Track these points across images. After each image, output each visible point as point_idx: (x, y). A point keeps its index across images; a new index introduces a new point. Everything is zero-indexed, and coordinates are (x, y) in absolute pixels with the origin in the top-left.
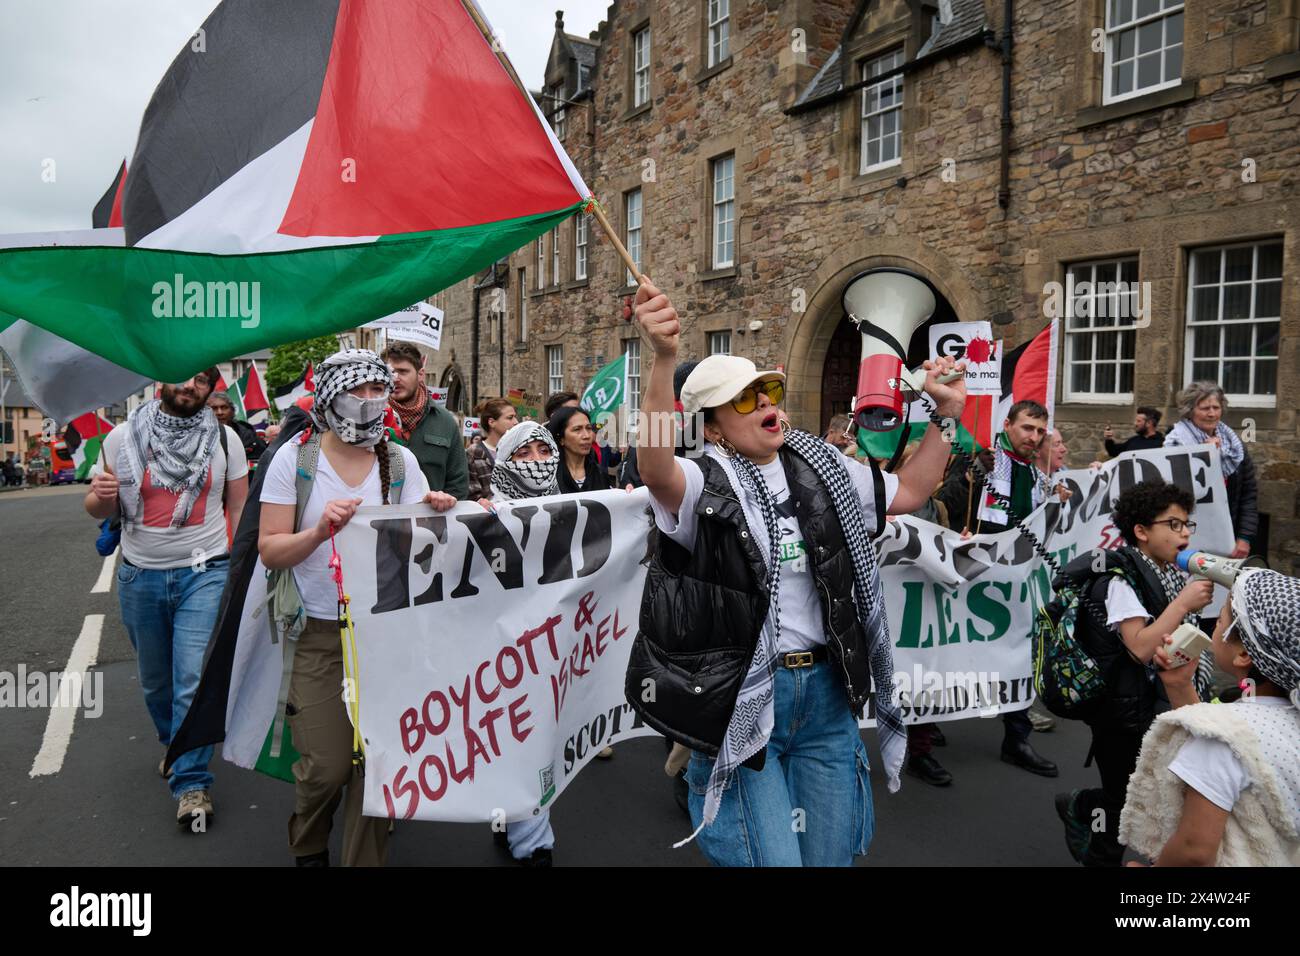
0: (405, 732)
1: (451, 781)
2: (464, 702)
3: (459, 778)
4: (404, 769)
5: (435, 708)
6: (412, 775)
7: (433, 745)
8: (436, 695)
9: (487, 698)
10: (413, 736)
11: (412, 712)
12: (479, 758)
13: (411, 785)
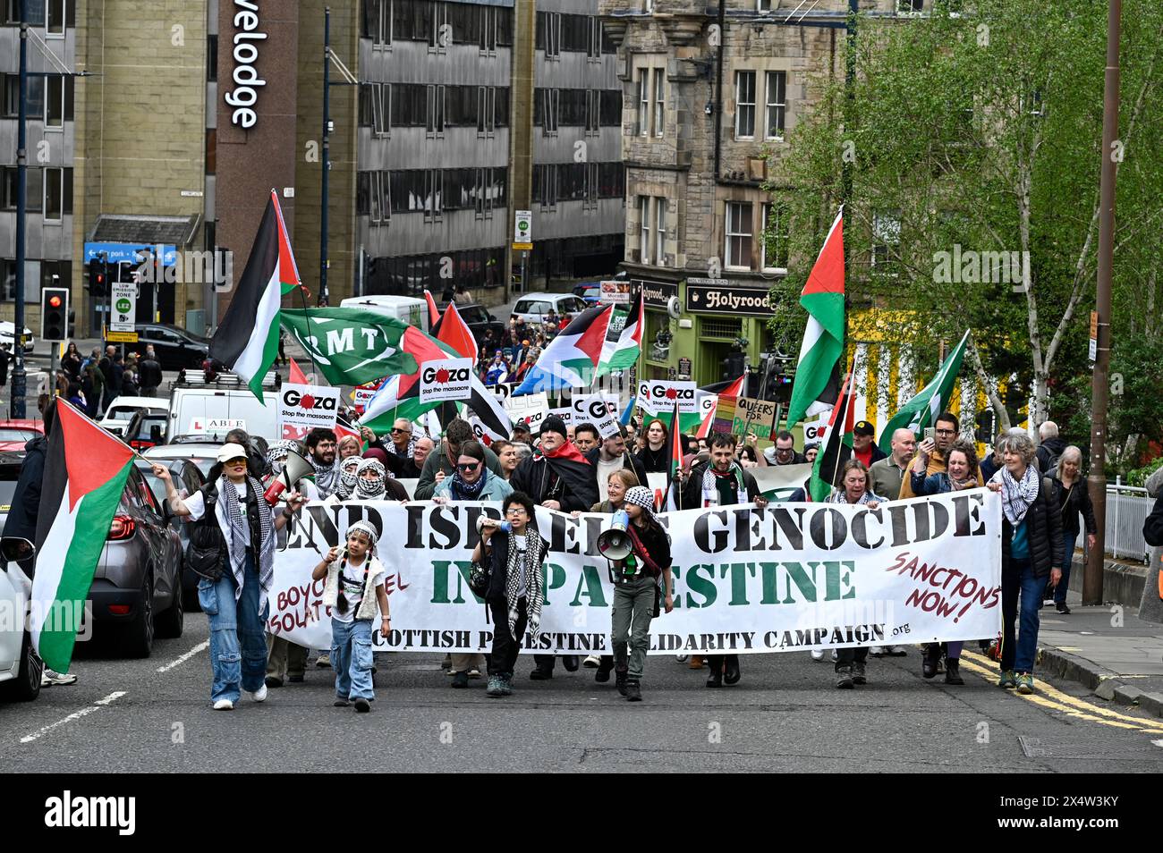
0: (279, 601)
1: (296, 625)
2: (306, 594)
3: (300, 625)
4: (276, 616)
5: (293, 594)
6: (280, 619)
7: (290, 609)
8: (294, 589)
9: (317, 595)
10: (283, 604)
11: (283, 594)
12: (309, 619)
13: (278, 623)
